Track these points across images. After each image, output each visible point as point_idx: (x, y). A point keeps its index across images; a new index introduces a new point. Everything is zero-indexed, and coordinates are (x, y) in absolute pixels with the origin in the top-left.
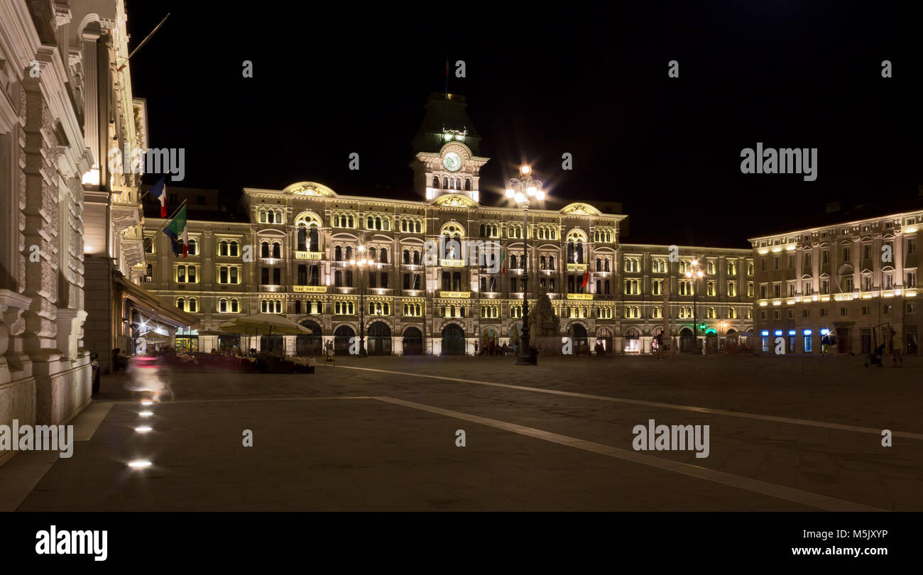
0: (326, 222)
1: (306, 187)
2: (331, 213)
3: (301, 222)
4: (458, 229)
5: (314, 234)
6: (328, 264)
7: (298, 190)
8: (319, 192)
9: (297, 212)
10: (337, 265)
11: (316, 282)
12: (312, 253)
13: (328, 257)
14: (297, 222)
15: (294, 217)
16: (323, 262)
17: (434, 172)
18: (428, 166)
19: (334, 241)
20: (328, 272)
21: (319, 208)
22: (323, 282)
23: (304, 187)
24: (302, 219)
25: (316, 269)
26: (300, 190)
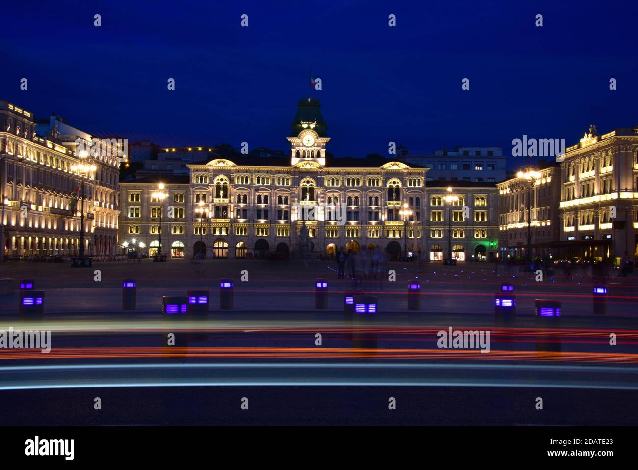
0: (231, 181)
1: (219, 162)
2: (234, 175)
3: (218, 181)
4: (312, 182)
5: (225, 188)
6: (232, 205)
7: (214, 164)
8: (227, 164)
9: (214, 177)
10: (238, 206)
11: (225, 217)
12: (224, 199)
13: (232, 201)
14: (216, 182)
15: (213, 179)
16: (229, 204)
17: (297, 148)
18: (292, 144)
19: (236, 192)
20: (232, 210)
21: (227, 172)
22: (229, 216)
23: (218, 162)
24: (218, 180)
25: (225, 208)
26: (216, 164)
